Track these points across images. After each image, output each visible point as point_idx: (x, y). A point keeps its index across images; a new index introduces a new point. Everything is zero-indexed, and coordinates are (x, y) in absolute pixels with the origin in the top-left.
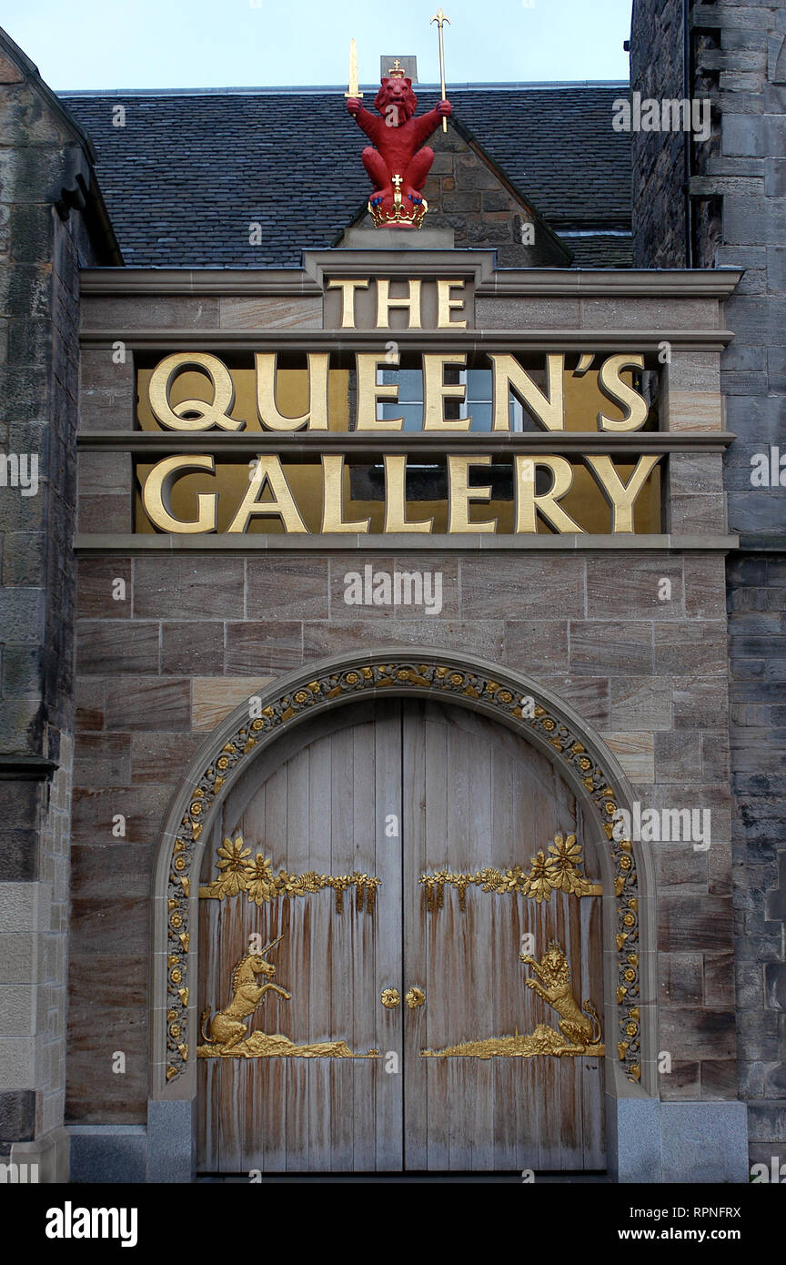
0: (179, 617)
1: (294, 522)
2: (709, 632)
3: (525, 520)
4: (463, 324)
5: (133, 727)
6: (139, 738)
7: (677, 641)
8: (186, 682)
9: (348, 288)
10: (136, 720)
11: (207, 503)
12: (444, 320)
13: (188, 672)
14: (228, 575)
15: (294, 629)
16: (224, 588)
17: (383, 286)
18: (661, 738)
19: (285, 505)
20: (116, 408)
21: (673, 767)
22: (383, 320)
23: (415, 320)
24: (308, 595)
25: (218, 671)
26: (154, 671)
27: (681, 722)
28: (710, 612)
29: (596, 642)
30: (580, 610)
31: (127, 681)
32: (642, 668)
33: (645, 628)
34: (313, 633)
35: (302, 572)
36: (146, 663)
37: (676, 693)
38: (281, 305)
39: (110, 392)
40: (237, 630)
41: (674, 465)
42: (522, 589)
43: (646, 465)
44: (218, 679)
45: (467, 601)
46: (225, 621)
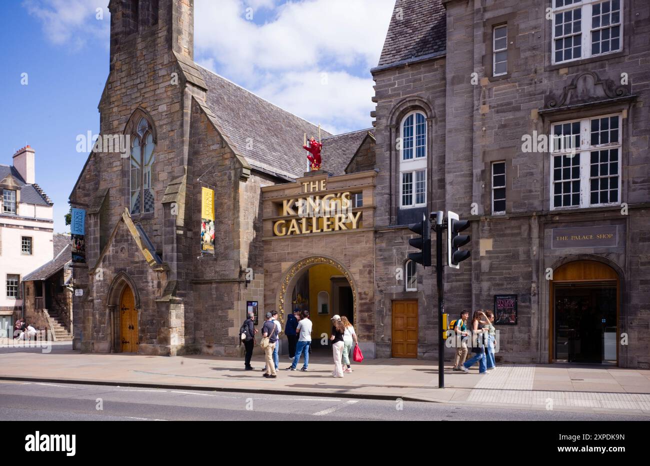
0: (279, 251)
1: (298, 232)
2: (369, 248)
3: (337, 228)
4: (325, 189)
5: (274, 272)
6: (274, 274)
7: (363, 250)
8: (280, 264)
9: (306, 184)
10: (274, 271)
11: (284, 229)
12: (322, 189)
13: (281, 262)
14: (287, 243)
15: (297, 252)
16: (286, 246)
17: (312, 183)
18: (360, 270)
19: (296, 229)
20: (269, 213)
21: (362, 276)
22: (312, 190)
23: (317, 190)
24: (300, 246)
25: (286, 261)
26: (275, 262)
27: (364, 267)
28: (370, 244)
29: (349, 251)
30: (346, 246)
31: (271, 264)
32: (357, 256)
33: (358, 248)
34: (301, 253)
35: (299, 241)
36: (275, 260)
37: (363, 261)
38: (295, 189)
39: (268, 210)
40: (288, 253)
41: (363, 213)
42: (336, 242)
43: (359, 214)
44: (286, 263)
45: (326, 245)
46: (287, 252)
